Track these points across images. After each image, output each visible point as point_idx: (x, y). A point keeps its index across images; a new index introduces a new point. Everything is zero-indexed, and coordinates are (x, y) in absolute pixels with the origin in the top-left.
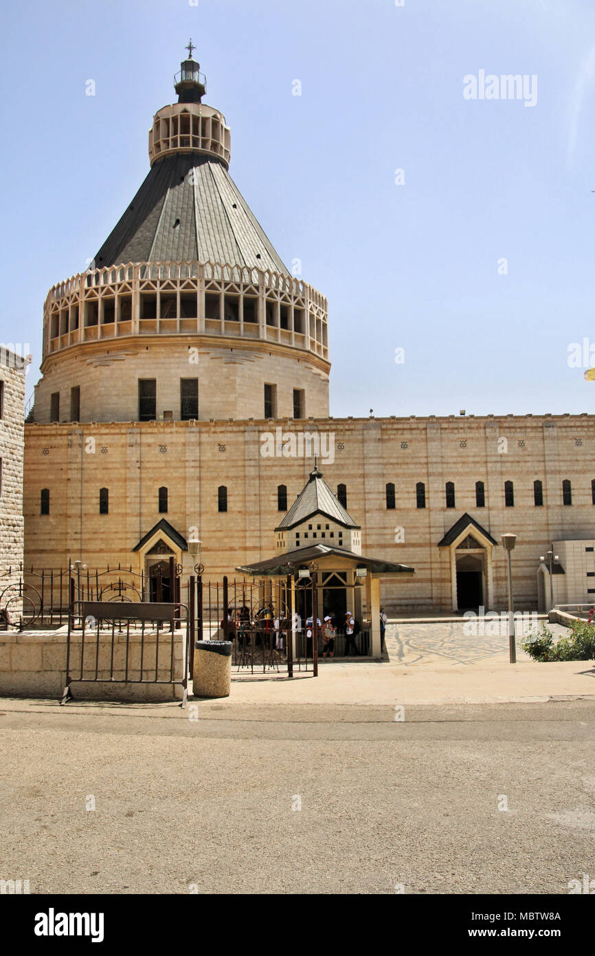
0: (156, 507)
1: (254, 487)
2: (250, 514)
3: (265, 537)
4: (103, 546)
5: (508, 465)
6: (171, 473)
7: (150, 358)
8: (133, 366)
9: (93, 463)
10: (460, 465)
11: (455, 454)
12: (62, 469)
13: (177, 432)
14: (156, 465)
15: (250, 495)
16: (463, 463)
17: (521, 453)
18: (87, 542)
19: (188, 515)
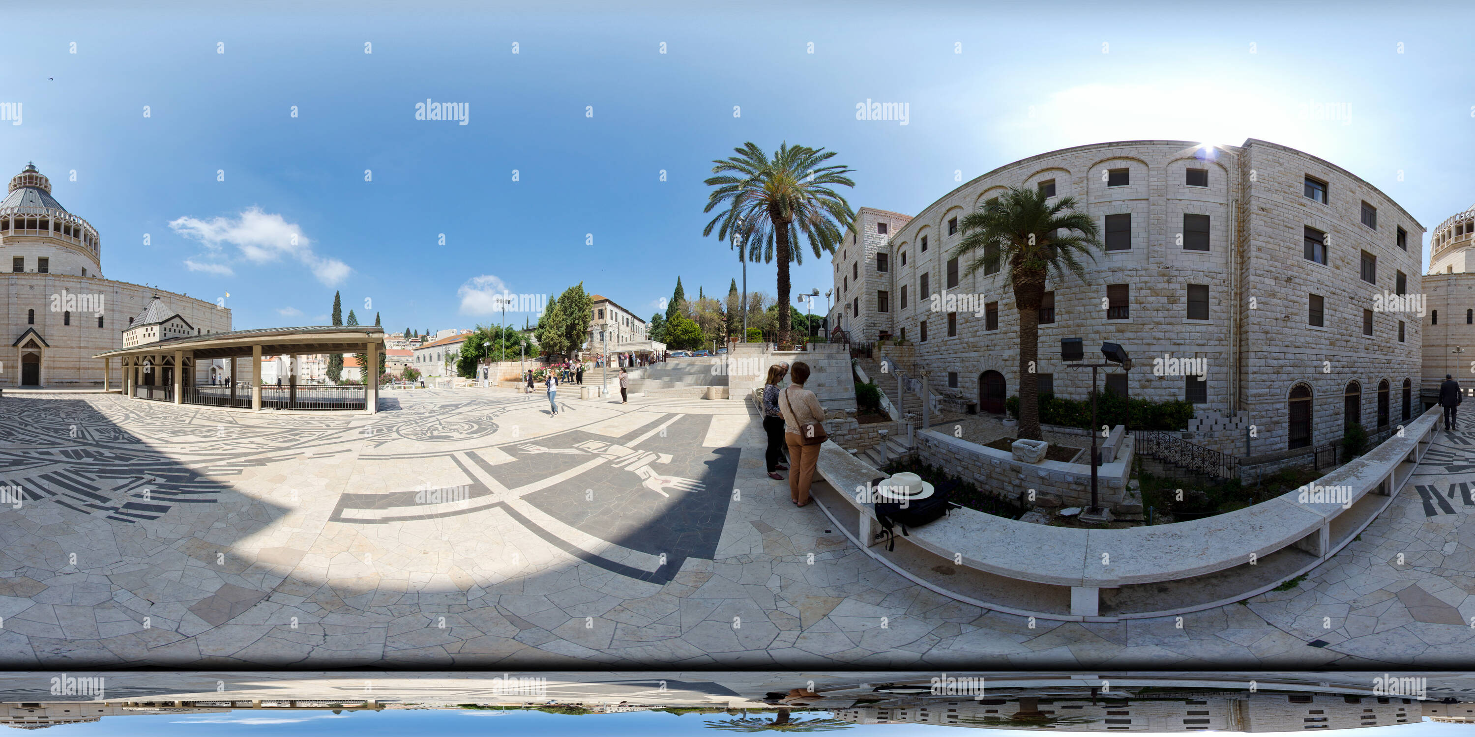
0: (27, 321)
2: (83, 328)
3: (91, 341)
6: (36, 302)
7: (21, 247)
8: (11, 251)
13: (40, 279)
14: (27, 297)
15: (83, 317)
19: (47, 326)
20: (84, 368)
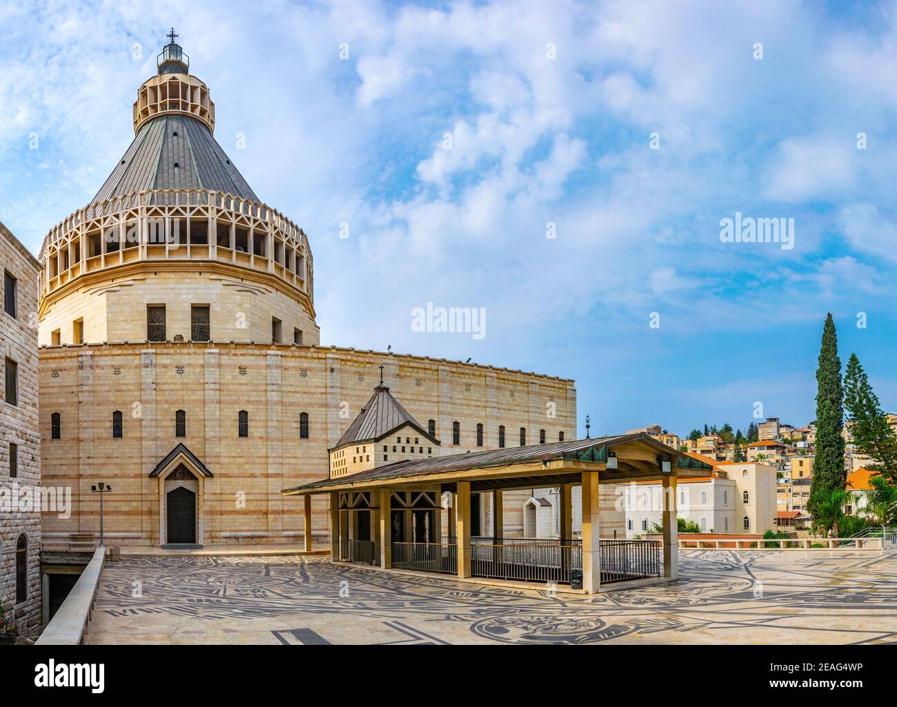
0: (173, 431)
1: (277, 412)
2: (272, 441)
3: (287, 464)
4: (117, 472)
5: (502, 411)
6: (189, 396)
7: (159, 283)
8: (141, 292)
9: (106, 385)
10: (465, 407)
11: (461, 397)
12: (72, 392)
13: (195, 353)
14: (172, 387)
15: (272, 421)
16: (468, 405)
17: (511, 403)
18: (101, 467)
19: (208, 439)
20: (275, 512)
